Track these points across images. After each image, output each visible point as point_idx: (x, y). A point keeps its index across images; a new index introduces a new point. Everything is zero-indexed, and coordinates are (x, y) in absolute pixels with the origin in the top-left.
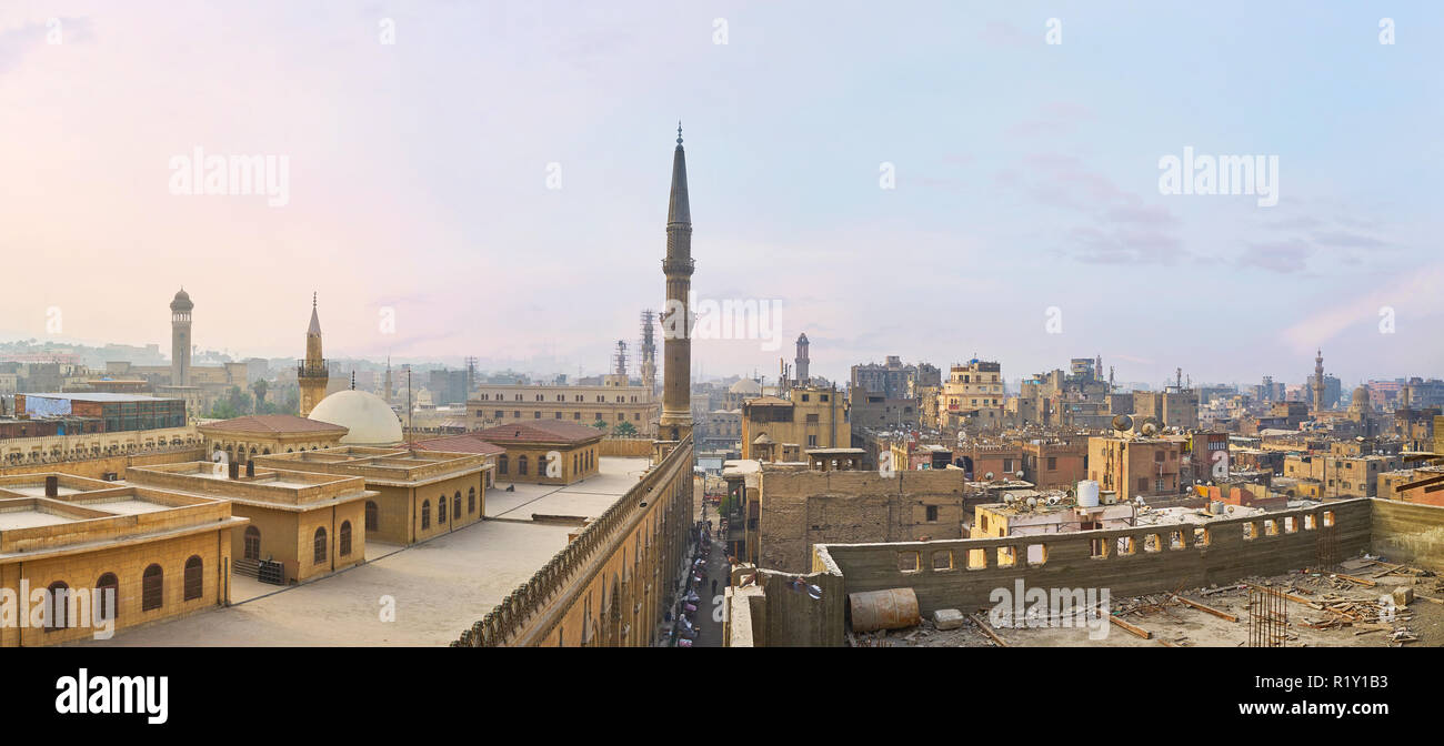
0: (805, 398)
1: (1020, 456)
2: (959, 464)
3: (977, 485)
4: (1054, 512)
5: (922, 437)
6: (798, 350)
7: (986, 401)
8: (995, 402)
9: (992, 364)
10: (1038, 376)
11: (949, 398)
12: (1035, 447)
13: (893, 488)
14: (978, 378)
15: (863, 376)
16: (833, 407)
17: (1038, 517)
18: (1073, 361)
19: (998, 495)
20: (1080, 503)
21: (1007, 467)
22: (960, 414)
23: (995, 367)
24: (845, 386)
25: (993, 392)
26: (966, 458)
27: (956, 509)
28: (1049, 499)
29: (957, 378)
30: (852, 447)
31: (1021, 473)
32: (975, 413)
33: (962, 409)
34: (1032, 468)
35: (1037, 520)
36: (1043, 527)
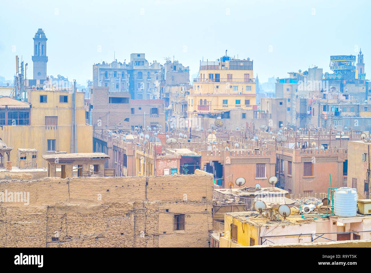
0: (43, 99)
1: (274, 161)
2: (209, 169)
3: (226, 191)
4: (308, 221)
5: (169, 140)
6: (36, 46)
7: (238, 102)
8: (247, 102)
9: (244, 61)
10: (295, 74)
11: (198, 99)
12: (291, 151)
13: (138, 196)
14: (230, 77)
15: (106, 75)
16: (73, 109)
17: (290, 227)
18: (333, 58)
19: (250, 203)
20: (337, 211)
21: (260, 172)
22: (210, 116)
23: (248, 65)
24: (86, 86)
25: (246, 92)
26: (216, 162)
27: (205, 217)
28: (304, 206)
29: (207, 77)
30: (94, 151)
31: (275, 179)
32: (226, 115)
33: (212, 110)
34: (287, 174)
35: (289, 230)
36: (296, 238)
